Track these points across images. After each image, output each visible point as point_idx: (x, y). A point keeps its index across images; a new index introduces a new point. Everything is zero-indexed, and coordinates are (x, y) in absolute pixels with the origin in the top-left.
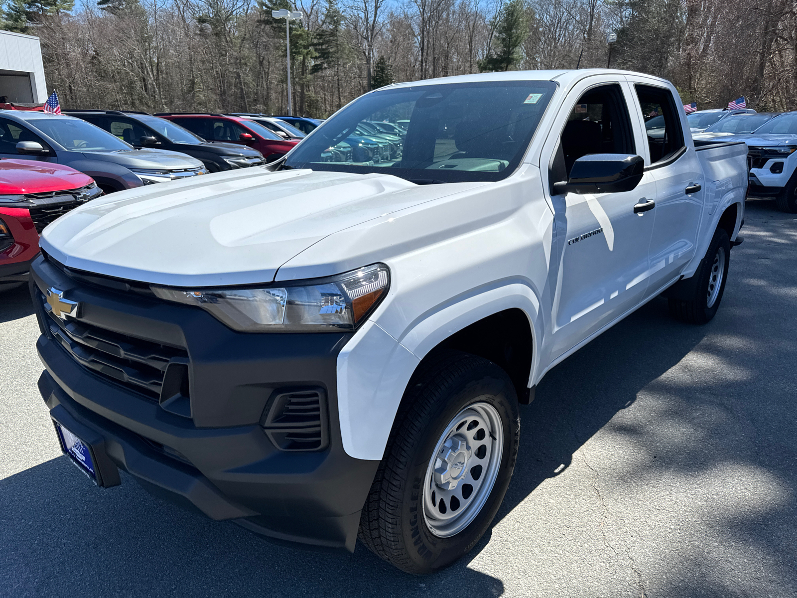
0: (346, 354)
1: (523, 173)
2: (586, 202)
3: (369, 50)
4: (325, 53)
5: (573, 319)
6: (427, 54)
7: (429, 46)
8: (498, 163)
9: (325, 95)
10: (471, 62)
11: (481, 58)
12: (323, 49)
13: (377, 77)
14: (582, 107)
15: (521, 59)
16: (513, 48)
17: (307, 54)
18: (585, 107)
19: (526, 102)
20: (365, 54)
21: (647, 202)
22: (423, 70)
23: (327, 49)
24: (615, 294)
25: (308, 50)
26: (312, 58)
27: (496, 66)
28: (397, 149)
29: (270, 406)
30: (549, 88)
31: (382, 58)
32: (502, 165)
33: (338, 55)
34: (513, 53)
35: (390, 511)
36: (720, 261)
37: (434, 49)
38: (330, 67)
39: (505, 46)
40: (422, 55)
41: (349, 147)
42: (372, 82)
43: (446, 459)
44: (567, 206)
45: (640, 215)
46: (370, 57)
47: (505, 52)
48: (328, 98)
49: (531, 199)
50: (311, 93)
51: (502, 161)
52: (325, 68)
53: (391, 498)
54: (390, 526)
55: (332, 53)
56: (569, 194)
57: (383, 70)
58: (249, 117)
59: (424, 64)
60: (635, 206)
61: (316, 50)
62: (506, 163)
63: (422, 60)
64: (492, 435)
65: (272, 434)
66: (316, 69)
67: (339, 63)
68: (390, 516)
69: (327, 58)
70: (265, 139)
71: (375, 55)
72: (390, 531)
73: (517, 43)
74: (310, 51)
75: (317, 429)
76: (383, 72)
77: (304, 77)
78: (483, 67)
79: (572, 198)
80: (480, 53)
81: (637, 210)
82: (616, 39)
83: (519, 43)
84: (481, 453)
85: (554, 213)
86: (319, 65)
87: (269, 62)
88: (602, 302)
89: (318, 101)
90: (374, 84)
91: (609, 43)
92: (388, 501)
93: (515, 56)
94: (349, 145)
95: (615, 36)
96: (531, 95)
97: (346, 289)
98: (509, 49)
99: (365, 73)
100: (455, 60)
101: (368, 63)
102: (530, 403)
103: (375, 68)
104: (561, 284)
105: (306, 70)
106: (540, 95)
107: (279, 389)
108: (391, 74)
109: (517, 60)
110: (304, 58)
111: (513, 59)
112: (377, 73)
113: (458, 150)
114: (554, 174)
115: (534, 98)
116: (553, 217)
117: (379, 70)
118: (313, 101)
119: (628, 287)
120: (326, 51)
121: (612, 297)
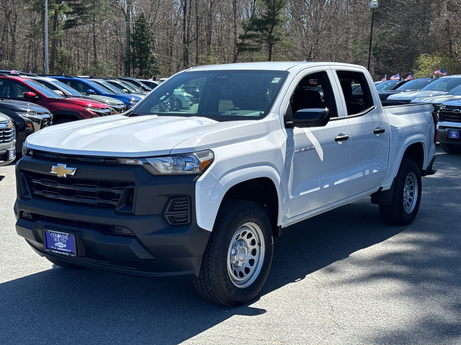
0: (199, 182)
1: (271, 117)
2: (305, 133)
3: (128, 7)
4: (81, 9)
5: (301, 194)
6: (190, 13)
7: (192, 5)
8: (259, 113)
9: (78, 51)
10: (235, 22)
11: (245, 17)
12: (78, 5)
13: (137, 35)
14: (314, 80)
15: (286, 20)
16: (278, 10)
17: (60, 8)
18: (316, 81)
19: (273, 82)
20: (124, 11)
21: (344, 135)
22: (186, 29)
23: (81, 4)
24: (327, 186)
25: (61, 5)
26: (65, 13)
27: (261, 27)
28: (166, 108)
29: (168, 205)
30: (284, 75)
31: (142, 16)
32: (261, 113)
33: (95, 11)
34: (278, 14)
35: (214, 261)
36: (414, 181)
37: (197, 8)
38: (85, 23)
39: (269, 8)
40: (185, 13)
41: (122, 104)
42: (131, 40)
43: (237, 249)
44: (294, 134)
45: (340, 143)
46: (129, 15)
47: (269, 14)
48: (82, 54)
49: (275, 129)
50: (63, 50)
51: (261, 112)
52: (80, 24)
53: (214, 254)
54: (214, 268)
55: (87, 8)
56: (295, 128)
57: (143, 27)
58: (26, 77)
59: (187, 23)
60: (336, 138)
61: (70, 5)
62: (263, 112)
63: (184, 19)
64: (259, 244)
65: (168, 217)
66: (70, 24)
67: (96, 19)
68: (214, 263)
69: (82, 13)
70: (48, 97)
71: (135, 13)
72: (214, 270)
73: (282, 4)
74: (62, 6)
75: (186, 214)
76: (143, 31)
77: (56, 32)
78: (247, 28)
79: (297, 130)
80: (244, 13)
81: (337, 140)
82: (377, 4)
83: (284, 4)
84: (254, 252)
85: (287, 136)
86: (73, 20)
87: (16, 16)
88: (319, 189)
89: (70, 57)
90: (133, 42)
91: (371, 9)
92: (213, 256)
93: (281, 16)
94: (122, 103)
95: (376, 2)
96: (275, 78)
97: (198, 158)
98: (274, 10)
99: (123, 30)
100: (218, 19)
101: (126, 20)
102: (279, 235)
103: (134, 26)
104: (293, 173)
105: (58, 24)
106: (280, 78)
107: (171, 197)
108: (152, 32)
109: (282, 21)
110: (56, 13)
111: (278, 20)
112: (136, 31)
113: (234, 106)
114: (286, 118)
115: (276, 80)
116: (286, 138)
117: (139, 27)
118: (66, 57)
119: (336, 183)
120: (81, 7)
121: (325, 187)
